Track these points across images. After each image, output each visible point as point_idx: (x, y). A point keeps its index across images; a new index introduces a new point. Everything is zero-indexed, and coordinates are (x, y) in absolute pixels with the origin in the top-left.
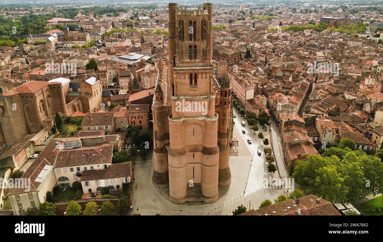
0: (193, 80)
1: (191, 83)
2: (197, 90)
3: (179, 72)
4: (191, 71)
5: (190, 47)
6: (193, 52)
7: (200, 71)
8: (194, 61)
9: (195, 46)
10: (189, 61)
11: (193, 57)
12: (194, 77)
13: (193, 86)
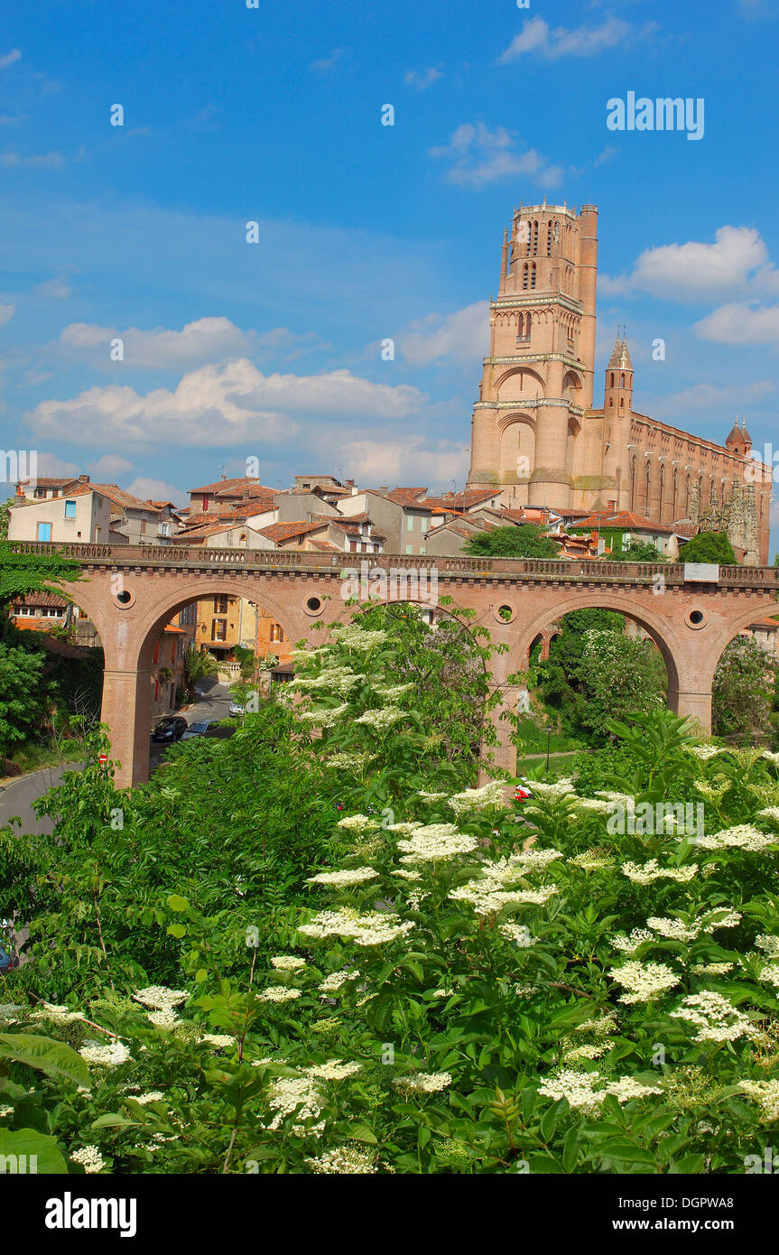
0: (524, 328)
1: (520, 332)
2: (529, 348)
3: (499, 311)
4: (520, 309)
5: (526, 267)
6: (530, 276)
7: (535, 308)
8: (530, 291)
9: (534, 266)
10: (522, 292)
11: (530, 286)
12: (525, 321)
13: (524, 339)
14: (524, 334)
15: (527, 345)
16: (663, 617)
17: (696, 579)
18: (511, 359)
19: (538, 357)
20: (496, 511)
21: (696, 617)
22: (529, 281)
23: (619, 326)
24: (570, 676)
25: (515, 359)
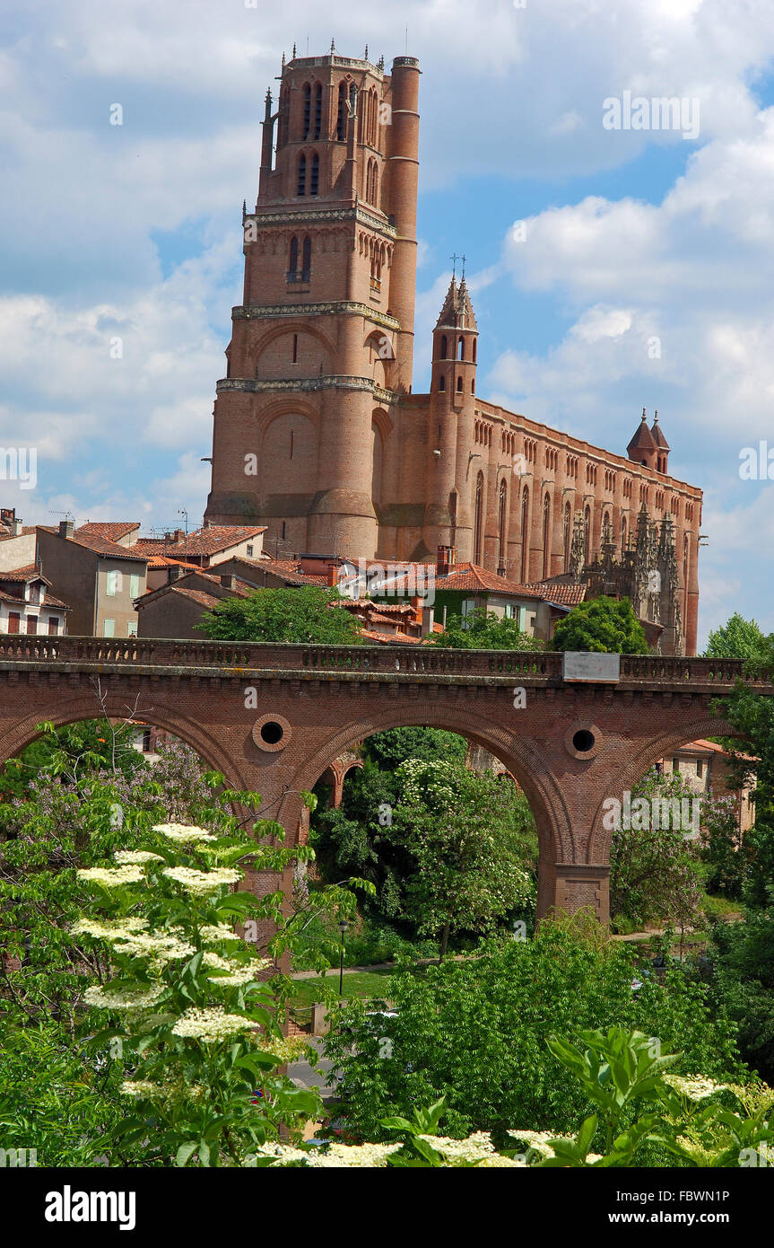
0: (300, 258)
1: (293, 266)
2: (308, 292)
3: (258, 229)
4: (293, 228)
5: (303, 159)
6: (308, 173)
7: (317, 227)
8: (309, 199)
9: (316, 158)
10: (295, 200)
11: (308, 189)
12: (301, 247)
13: (299, 277)
14: (299, 269)
15: (305, 287)
16: (529, 741)
17: (583, 678)
18: (278, 310)
19: (322, 308)
20: (255, 563)
21: (584, 741)
22: (308, 182)
23: (454, 258)
24: (377, 838)
25: (285, 310)
